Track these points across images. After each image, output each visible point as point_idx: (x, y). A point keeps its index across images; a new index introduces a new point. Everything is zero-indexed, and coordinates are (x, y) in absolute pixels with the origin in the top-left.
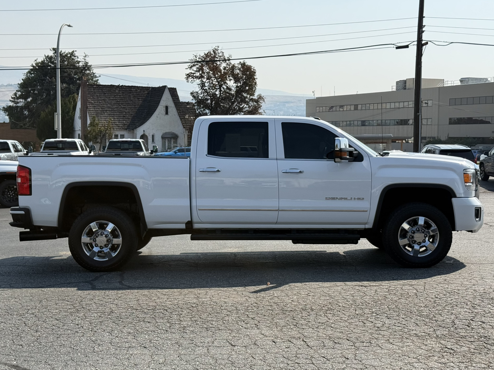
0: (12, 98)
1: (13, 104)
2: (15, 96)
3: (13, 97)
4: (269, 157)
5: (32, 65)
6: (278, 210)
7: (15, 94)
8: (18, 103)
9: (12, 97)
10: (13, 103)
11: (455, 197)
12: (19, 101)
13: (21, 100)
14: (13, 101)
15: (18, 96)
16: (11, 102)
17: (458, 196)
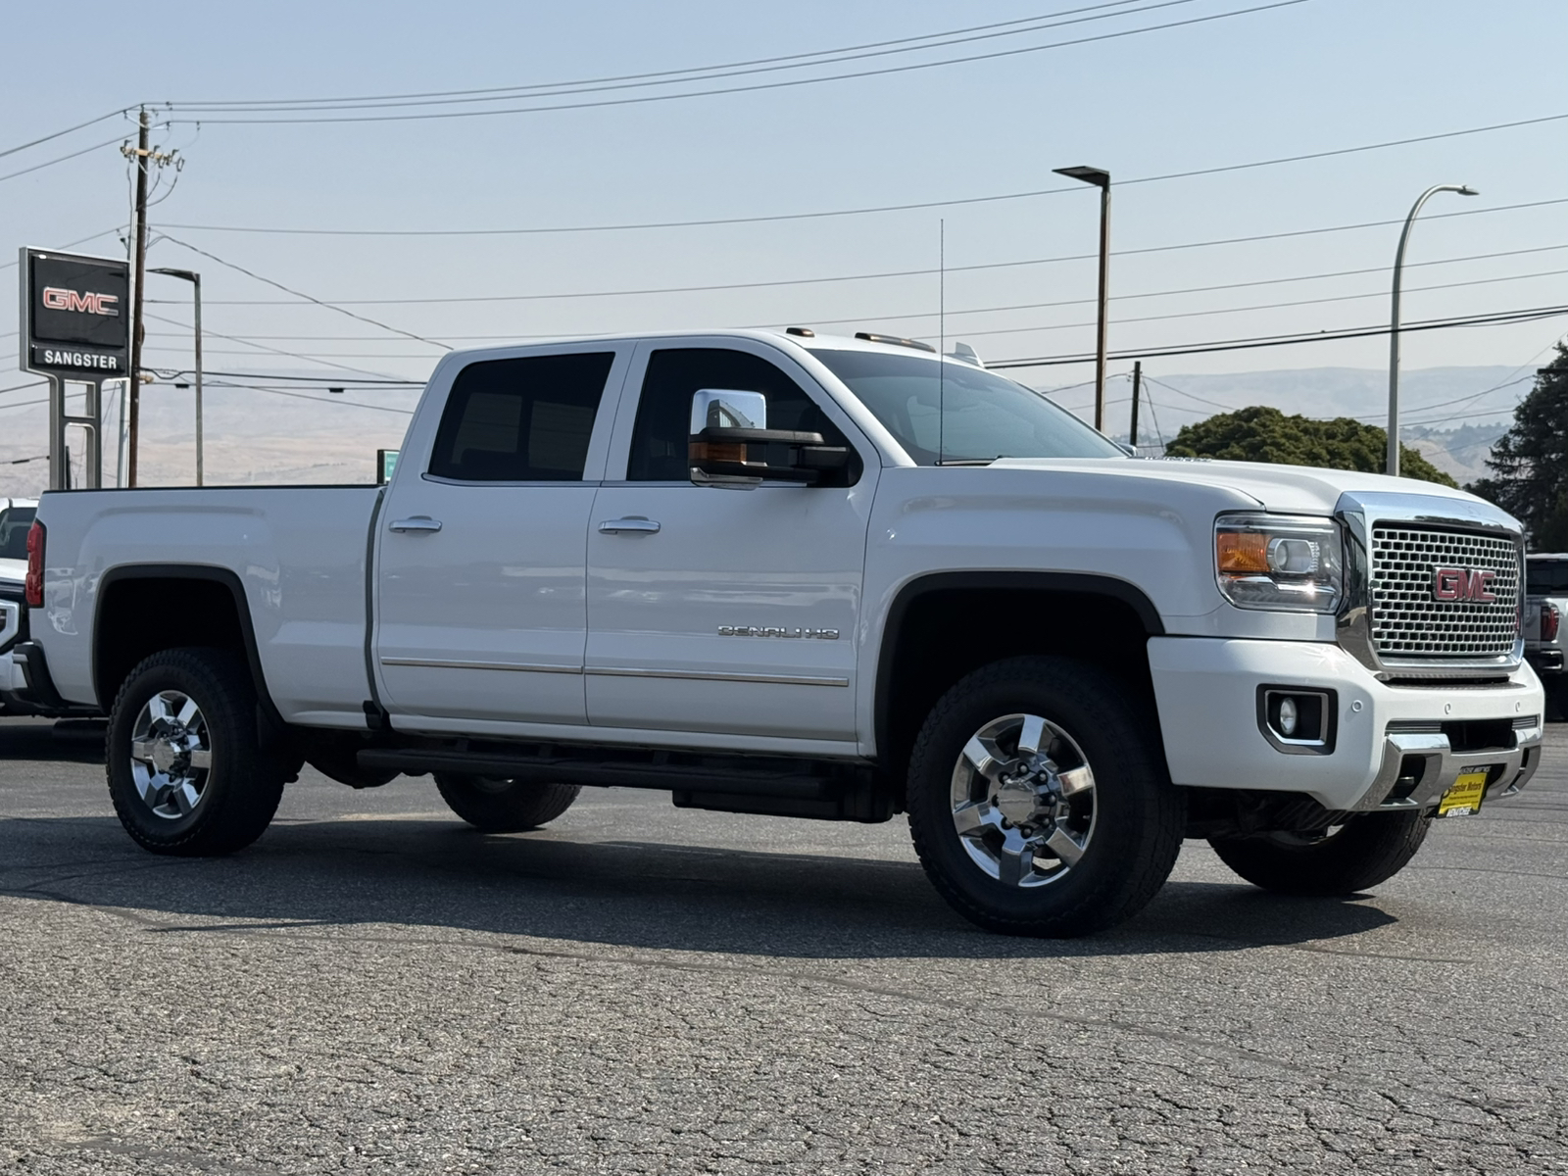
0: (1494, 454)
1: (1498, 475)
2: (1502, 450)
3: (1496, 450)
4: (584, 478)
5: (1560, 344)
6: (581, 672)
7: (1504, 442)
8: (1513, 469)
9: (1492, 452)
10: (1495, 472)
11: (1161, 632)
12: (1516, 464)
13: (1524, 461)
14: (1496, 466)
15: (1511, 447)
16: (1489, 469)
17: (1168, 631)
